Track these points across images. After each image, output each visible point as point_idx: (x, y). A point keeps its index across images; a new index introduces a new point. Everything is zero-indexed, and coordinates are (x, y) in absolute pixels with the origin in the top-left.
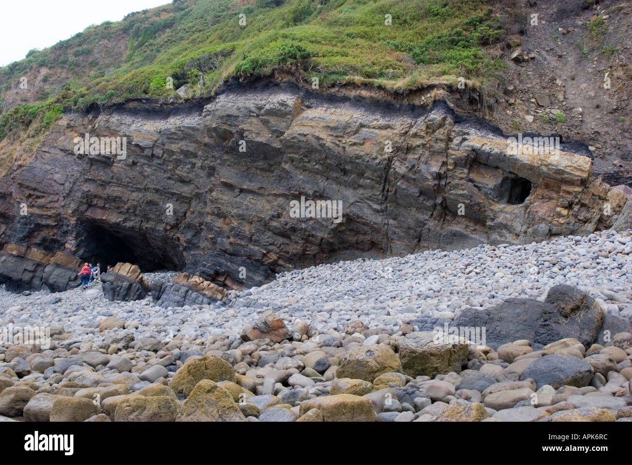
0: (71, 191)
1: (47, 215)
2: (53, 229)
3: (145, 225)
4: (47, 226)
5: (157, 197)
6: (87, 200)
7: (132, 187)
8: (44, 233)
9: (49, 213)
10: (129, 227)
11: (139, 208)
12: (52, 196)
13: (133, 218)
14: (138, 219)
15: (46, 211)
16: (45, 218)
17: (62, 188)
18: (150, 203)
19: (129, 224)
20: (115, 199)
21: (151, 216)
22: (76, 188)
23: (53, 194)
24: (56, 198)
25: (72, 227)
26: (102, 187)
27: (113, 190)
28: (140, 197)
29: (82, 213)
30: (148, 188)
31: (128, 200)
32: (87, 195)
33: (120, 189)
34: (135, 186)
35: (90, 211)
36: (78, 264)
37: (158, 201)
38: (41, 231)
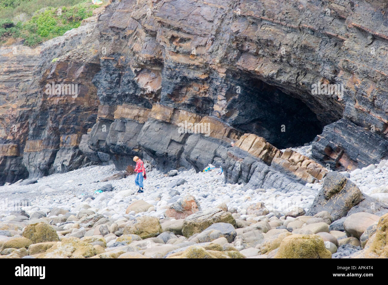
0: (218, 32)
1: (193, 65)
2: (203, 84)
3: (303, 80)
4: (196, 80)
5: (314, 40)
6: (237, 44)
7: (286, 26)
8: (194, 90)
9: (196, 63)
10: (284, 83)
11: (293, 56)
12: (199, 39)
13: (288, 70)
14: (294, 71)
15: (192, 60)
16: (194, 69)
17: (210, 26)
18: (305, 48)
19: (284, 78)
20: (268, 43)
21: (308, 66)
22: (224, 27)
23: (201, 36)
24: (204, 40)
25: (221, 83)
26: (254, 26)
27: (264, 31)
28: (295, 40)
29: (232, 62)
30: (303, 28)
31: (280, 45)
32: (236, 37)
33: (272, 28)
34: (288, 25)
35: (242, 59)
36: (227, 133)
37: (314, 45)
38: (190, 86)
